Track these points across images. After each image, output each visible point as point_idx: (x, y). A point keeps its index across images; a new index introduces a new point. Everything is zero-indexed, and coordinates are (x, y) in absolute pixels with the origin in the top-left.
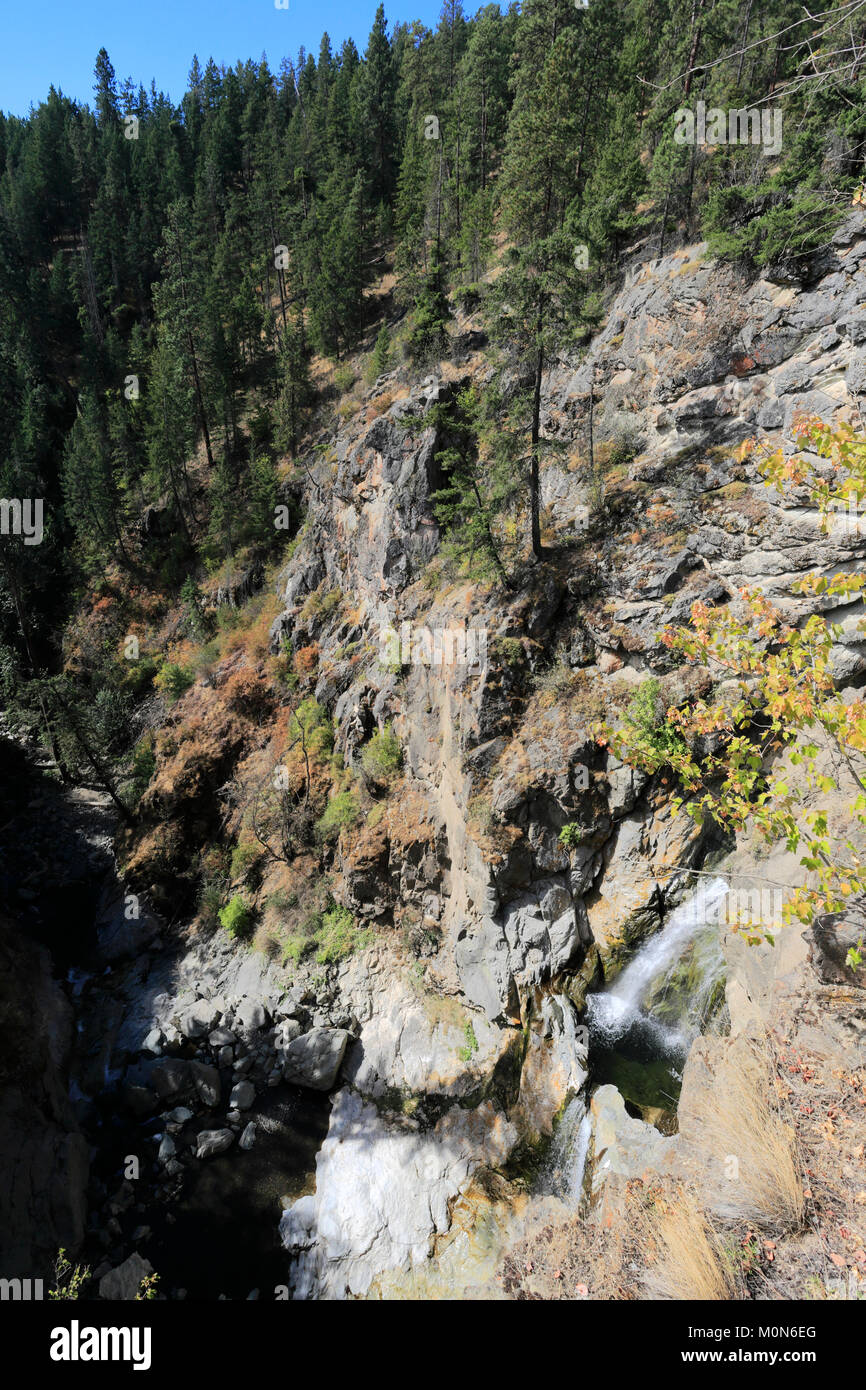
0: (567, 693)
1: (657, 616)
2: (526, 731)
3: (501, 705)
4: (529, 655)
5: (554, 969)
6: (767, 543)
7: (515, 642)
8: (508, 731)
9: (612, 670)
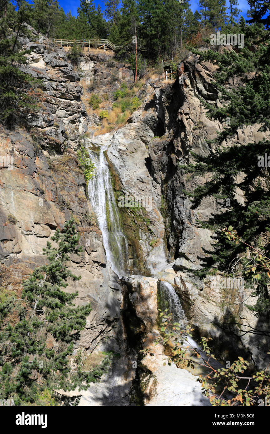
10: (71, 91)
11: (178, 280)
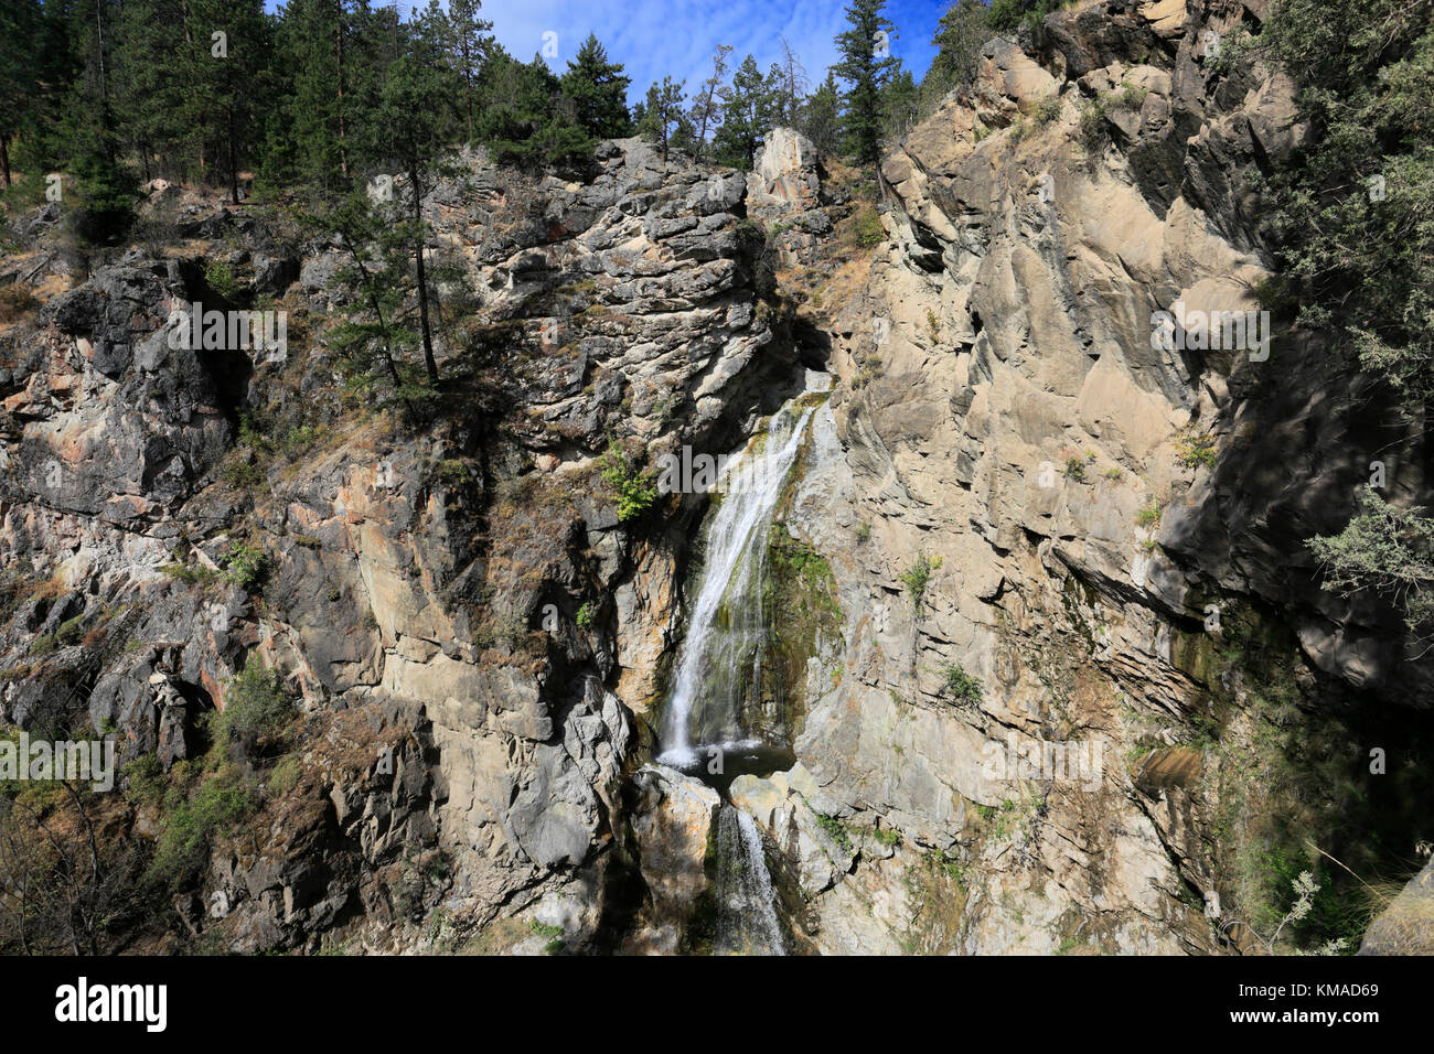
0: (524, 498)
1: (582, 406)
2: (499, 545)
3: (467, 527)
4: (474, 472)
5: (622, 752)
6: (640, 338)
7: (456, 463)
8: (482, 550)
9: (554, 467)
10: (681, 290)
11: (782, 819)
